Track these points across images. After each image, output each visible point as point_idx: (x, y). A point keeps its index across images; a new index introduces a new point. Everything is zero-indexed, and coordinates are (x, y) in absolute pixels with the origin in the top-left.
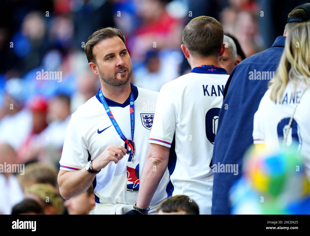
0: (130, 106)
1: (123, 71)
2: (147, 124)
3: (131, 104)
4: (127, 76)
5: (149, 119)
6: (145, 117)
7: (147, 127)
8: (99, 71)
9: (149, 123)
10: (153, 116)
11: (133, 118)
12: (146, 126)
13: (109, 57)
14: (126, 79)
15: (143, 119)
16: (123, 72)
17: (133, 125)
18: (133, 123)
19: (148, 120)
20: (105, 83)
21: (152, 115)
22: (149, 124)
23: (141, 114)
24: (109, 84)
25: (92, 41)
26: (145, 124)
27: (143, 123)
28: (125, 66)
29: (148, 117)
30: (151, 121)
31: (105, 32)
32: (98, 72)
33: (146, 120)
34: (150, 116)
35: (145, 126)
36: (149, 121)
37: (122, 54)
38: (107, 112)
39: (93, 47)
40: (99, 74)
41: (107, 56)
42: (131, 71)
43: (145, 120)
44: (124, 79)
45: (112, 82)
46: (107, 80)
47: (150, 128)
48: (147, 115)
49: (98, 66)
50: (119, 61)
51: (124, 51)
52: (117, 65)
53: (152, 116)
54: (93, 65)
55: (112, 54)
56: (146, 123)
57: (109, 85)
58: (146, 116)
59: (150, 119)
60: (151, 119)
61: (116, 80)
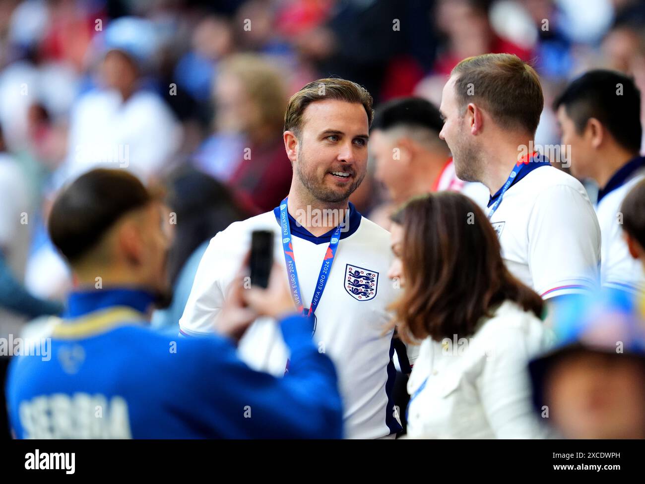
0: (329, 246)
1: (345, 175)
2: (354, 287)
3: (332, 243)
4: (347, 187)
5: (362, 279)
6: (355, 272)
7: (353, 292)
8: (299, 154)
9: (360, 286)
10: (371, 276)
11: (326, 269)
12: (350, 290)
13: (330, 134)
14: (344, 192)
15: (348, 275)
16: (344, 177)
17: (322, 281)
18: (323, 277)
19: (359, 280)
20: (300, 182)
21: (370, 272)
22: (358, 288)
23: (347, 265)
24: (308, 188)
25: (312, 93)
26: (350, 285)
27: (347, 282)
28: (354, 167)
29: (361, 274)
30: (364, 283)
31: (344, 87)
32: (295, 155)
33: (356, 279)
34: (365, 274)
35: (348, 289)
36: (360, 283)
37: (356, 142)
38: (284, 242)
39: (309, 104)
40: (295, 160)
41: (328, 132)
42: (358, 181)
43: (353, 279)
44: (340, 191)
45: (315, 186)
46: (307, 177)
47: (358, 296)
48: (360, 270)
49: (301, 144)
50: (345, 152)
51: (364, 139)
52: (340, 158)
53: (370, 274)
54: (293, 137)
55: (339, 132)
56: (353, 285)
57: (306, 190)
58: (357, 272)
59: (364, 279)
60: (366, 280)
61: (324, 187)
